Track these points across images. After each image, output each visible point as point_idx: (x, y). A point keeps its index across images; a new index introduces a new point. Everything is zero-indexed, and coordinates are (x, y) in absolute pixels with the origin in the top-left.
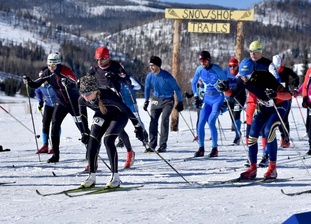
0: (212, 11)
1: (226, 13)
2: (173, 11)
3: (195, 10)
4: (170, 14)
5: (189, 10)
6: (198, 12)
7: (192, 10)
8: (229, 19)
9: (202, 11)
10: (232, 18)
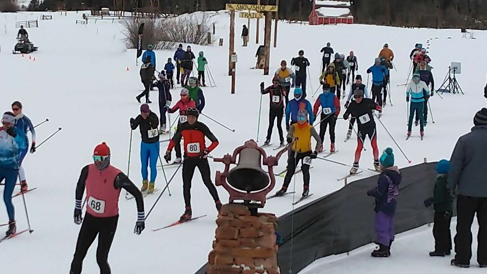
0: (253, 5)
1: (262, 7)
2: (230, 5)
3: (244, 5)
4: (229, 7)
5: (240, 5)
6: (245, 6)
7: (242, 5)
8: (263, 10)
9: (248, 5)
10: (265, 9)
